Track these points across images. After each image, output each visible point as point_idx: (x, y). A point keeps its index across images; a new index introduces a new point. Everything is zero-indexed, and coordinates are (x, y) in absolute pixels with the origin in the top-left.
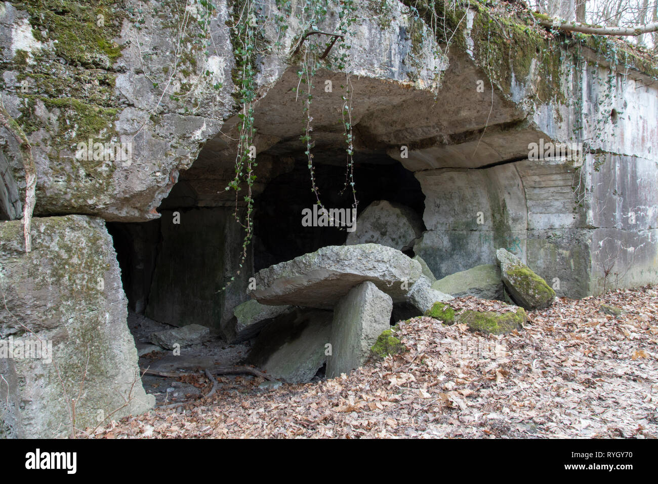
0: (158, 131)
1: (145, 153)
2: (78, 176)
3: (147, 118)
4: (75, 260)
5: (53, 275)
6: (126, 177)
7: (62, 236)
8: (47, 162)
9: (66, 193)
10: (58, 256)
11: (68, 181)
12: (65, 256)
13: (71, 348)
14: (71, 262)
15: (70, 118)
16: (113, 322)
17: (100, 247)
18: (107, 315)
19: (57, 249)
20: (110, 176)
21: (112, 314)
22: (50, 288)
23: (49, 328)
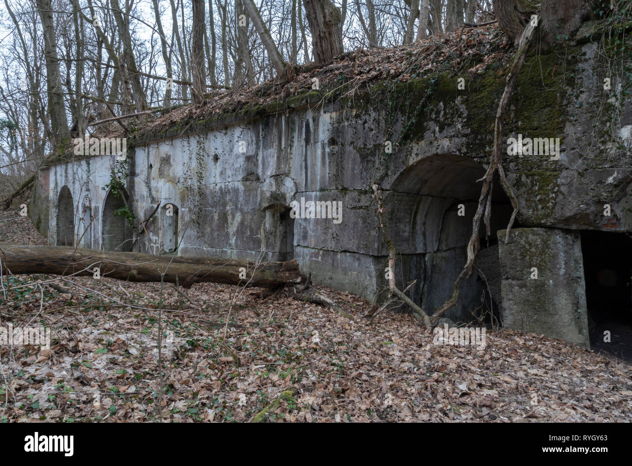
0: (583, 181)
1: (574, 194)
2: (537, 209)
3: (576, 174)
4: (533, 250)
5: (520, 255)
6: (562, 208)
7: (527, 238)
8: (524, 202)
9: (532, 217)
10: (524, 247)
11: (534, 211)
12: (528, 247)
13: (529, 292)
14: (531, 250)
15: (535, 181)
16: (555, 285)
17: (549, 245)
18: (551, 281)
19: (524, 243)
20: (553, 208)
21: (553, 281)
22: (519, 261)
23: (518, 280)
